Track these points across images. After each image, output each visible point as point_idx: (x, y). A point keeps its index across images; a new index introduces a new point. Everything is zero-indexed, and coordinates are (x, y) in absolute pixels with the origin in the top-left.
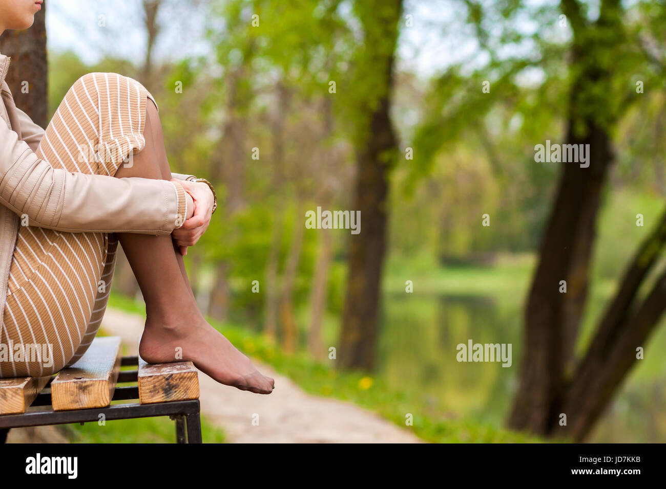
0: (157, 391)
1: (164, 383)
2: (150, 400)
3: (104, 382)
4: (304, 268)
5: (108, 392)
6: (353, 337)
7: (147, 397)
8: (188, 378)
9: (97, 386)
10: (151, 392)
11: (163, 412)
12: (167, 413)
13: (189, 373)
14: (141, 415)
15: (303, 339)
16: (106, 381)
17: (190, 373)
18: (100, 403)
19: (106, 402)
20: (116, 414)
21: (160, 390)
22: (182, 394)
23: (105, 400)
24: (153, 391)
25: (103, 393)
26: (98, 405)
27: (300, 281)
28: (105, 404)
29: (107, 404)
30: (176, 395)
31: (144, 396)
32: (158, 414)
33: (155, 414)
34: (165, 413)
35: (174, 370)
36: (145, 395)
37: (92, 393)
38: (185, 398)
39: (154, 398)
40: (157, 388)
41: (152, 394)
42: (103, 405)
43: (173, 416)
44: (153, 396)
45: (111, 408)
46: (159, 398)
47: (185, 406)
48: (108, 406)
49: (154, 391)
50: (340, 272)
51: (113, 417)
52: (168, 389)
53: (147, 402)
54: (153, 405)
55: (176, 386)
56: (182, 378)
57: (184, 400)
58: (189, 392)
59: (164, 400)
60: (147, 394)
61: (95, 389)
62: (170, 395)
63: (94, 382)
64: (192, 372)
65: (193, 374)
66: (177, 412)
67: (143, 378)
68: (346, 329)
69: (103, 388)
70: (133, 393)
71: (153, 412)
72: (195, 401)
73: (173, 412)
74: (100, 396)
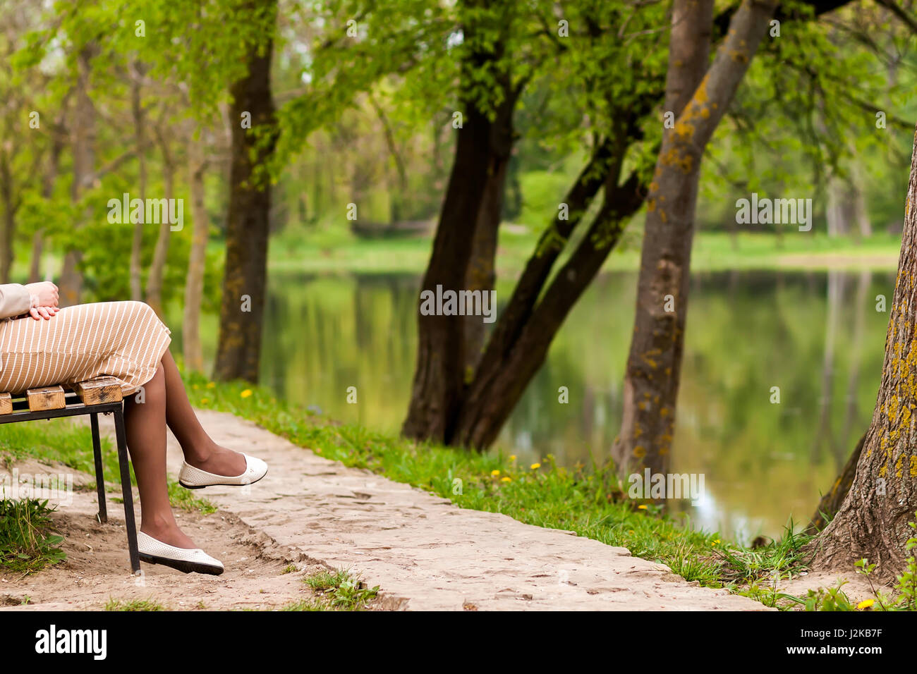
1: (100, 392)
2: (91, 403)
3: (62, 393)
5: (63, 399)
7: (89, 402)
8: (115, 389)
9: (57, 396)
10: (91, 398)
12: (102, 411)
13: (115, 385)
18: (58, 407)
20: (69, 413)
21: (97, 397)
22: (111, 399)
23: (62, 404)
25: (60, 400)
28: (62, 407)
30: (107, 400)
31: (87, 401)
34: (100, 411)
35: (106, 384)
37: (53, 400)
39: (94, 402)
40: (95, 395)
42: (60, 407)
43: (106, 413)
46: (97, 402)
47: (114, 406)
48: (64, 408)
49: (94, 397)
52: (102, 396)
53: (89, 405)
54: (93, 406)
55: (107, 394)
56: (111, 389)
57: (113, 402)
58: (116, 397)
59: (100, 403)
60: (89, 400)
61: (56, 398)
62: (104, 399)
63: (56, 393)
66: (108, 410)
67: (86, 389)
69: (60, 397)
70: (78, 399)
71: (94, 410)
73: (106, 410)
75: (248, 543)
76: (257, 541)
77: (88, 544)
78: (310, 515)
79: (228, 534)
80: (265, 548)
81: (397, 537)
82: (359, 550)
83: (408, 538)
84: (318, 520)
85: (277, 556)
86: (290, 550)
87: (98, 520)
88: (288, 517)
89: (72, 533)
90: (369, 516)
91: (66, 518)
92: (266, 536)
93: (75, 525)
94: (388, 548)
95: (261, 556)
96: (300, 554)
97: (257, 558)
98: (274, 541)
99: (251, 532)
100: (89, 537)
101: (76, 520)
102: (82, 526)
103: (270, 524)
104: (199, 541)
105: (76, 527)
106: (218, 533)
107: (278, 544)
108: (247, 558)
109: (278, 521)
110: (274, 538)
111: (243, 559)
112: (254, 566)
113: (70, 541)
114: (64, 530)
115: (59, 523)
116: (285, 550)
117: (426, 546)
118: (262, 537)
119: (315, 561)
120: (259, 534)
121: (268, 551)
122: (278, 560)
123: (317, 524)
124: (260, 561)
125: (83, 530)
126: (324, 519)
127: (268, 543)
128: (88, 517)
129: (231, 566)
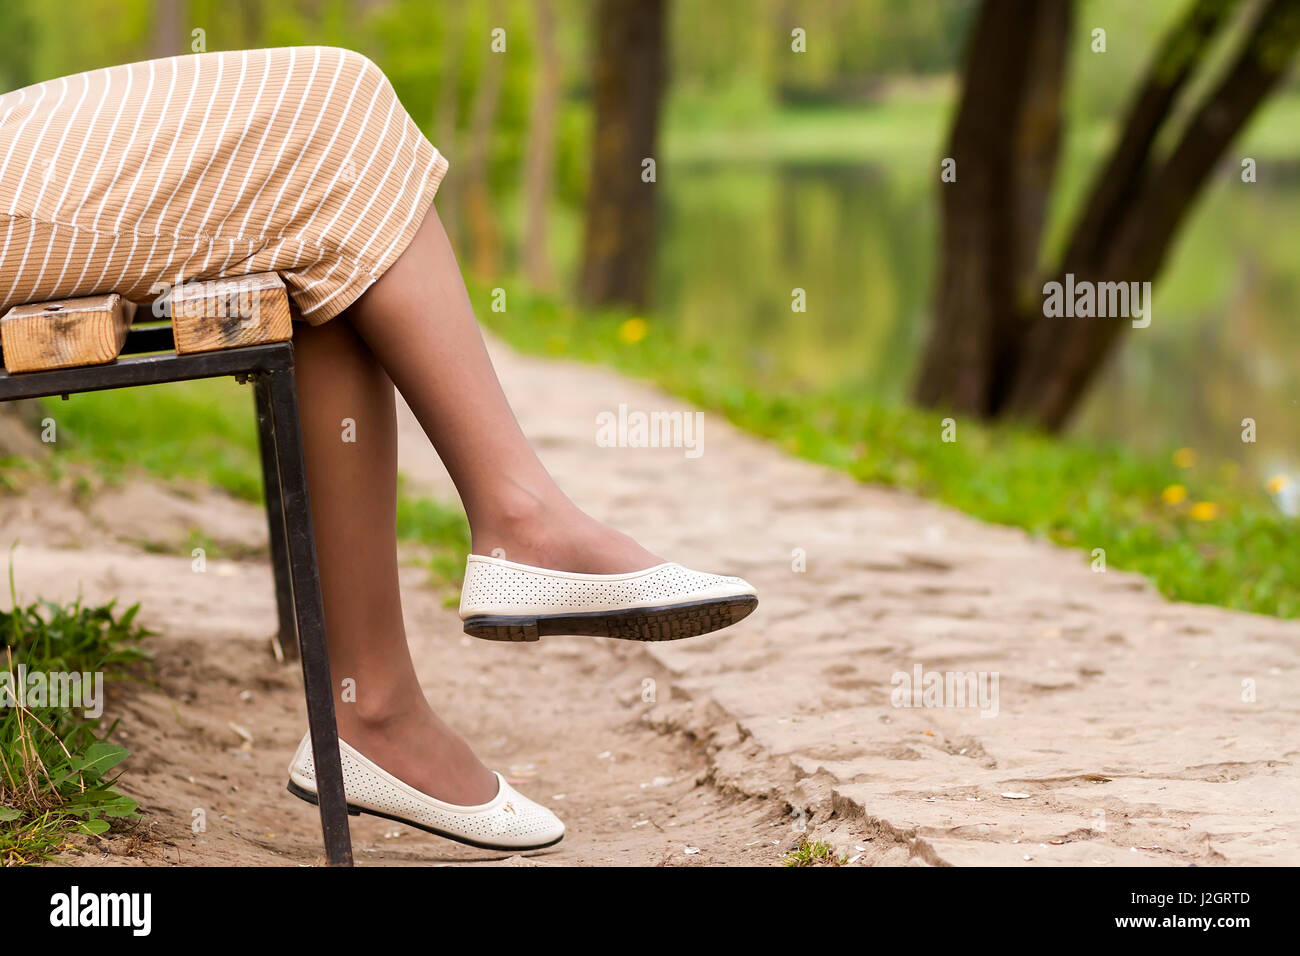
0: (208, 329)
2: (195, 346)
3: (104, 315)
4: (509, 117)
5: (113, 337)
6: (608, 244)
7: (190, 341)
8: (268, 300)
9: (89, 323)
10: (196, 330)
11: (221, 370)
12: (229, 370)
13: (269, 290)
14: (180, 376)
15: (511, 258)
16: (107, 311)
17: (272, 291)
18: (99, 357)
19: (108, 353)
20: (131, 376)
21: (215, 326)
22: (258, 331)
23: (106, 348)
24: (201, 329)
25: (102, 335)
26: (95, 359)
27: (500, 144)
28: (107, 357)
29: (111, 358)
30: (246, 335)
31: (184, 339)
32: (212, 372)
33: (206, 373)
34: (224, 371)
36: (187, 336)
37: (82, 335)
38: (263, 339)
39: (204, 342)
40: (209, 322)
41: (200, 333)
42: (105, 359)
43: (241, 377)
44: (201, 338)
45: (120, 364)
46: (213, 341)
47: (265, 354)
48: (114, 361)
49: (203, 328)
50: (578, 124)
51: (123, 381)
52: (229, 325)
53: (191, 351)
54: (201, 355)
57: (262, 344)
58: (270, 327)
59: (223, 346)
60: (189, 336)
61: (85, 329)
62: (234, 334)
63: (84, 315)
64: (275, 289)
65: (277, 291)
66: (249, 368)
68: (593, 231)
69: (102, 325)
71: (204, 369)
72: (284, 345)
73: (241, 368)
74: (97, 342)
75: (669, 729)
76: (695, 724)
77: (241, 723)
78: (825, 638)
79: (612, 691)
80: (718, 748)
81: (1092, 721)
82: (1012, 786)
83: (1131, 730)
84: (854, 654)
85: (757, 784)
86: (800, 774)
87: (272, 653)
88: (769, 644)
89: (203, 689)
90: (977, 639)
91: (190, 648)
92: (719, 713)
93: (213, 669)
94: (1097, 779)
95: (710, 780)
96: (835, 794)
97: (699, 784)
98: (745, 735)
99: (679, 695)
100: (249, 702)
101: (217, 653)
102: (232, 670)
103: (725, 669)
104: (537, 712)
105: (213, 675)
106: (588, 686)
107: (761, 748)
108: (670, 780)
109: (746, 657)
110: (746, 724)
111: (660, 781)
112: (693, 815)
113: (194, 716)
114: (183, 683)
115: (171, 664)
116: (783, 770)
117: (1209, 773)
118: (708, 714)
119: (890, 830)
120: (701, 703)
121: (730, 764)
122: (763, 797)
123: (850, 670)
124: (708, 795)
125: (233, 681)
126: (865, 652)
127: (727, 735)
128: (249, 646)
129: (626, 805)
